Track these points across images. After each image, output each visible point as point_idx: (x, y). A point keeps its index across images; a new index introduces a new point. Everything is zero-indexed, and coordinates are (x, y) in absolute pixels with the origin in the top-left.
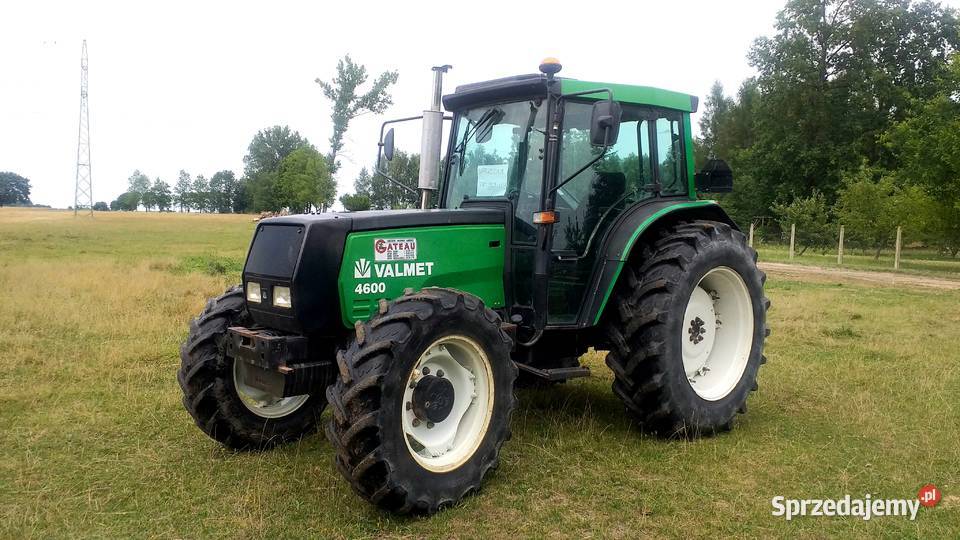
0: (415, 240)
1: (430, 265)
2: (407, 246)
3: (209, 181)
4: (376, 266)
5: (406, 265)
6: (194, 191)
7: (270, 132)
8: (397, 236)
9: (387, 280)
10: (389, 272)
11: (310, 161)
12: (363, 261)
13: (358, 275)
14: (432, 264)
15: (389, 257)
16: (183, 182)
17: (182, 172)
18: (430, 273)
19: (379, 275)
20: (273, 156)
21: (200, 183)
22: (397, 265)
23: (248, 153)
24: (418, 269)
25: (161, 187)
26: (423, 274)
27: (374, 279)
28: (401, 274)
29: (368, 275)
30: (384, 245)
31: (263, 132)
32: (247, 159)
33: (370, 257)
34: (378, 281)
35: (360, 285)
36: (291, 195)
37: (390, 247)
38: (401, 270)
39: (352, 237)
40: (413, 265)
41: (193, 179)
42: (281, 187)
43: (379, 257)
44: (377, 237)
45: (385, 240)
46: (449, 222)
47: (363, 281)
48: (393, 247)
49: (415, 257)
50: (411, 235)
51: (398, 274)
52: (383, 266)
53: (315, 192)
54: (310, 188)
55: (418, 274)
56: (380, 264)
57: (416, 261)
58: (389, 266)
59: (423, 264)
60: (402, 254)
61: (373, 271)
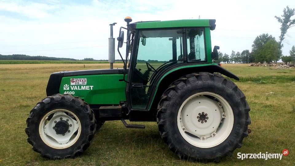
0: (86, 79)
1: (92, 87)
2: (83, 81)
3: (241, 53)
4: (71, 87)
5: (82, 87)
6: (236, 57)
7: (261, 36)
8: (79, 78)
9: (75, 91)
10: (76, 88)
11: (272, 45)
12: (66, 85)
13: (65, 89)
14: (93, 86)
15: (76, 83)
16: (233, 54)
17: (233, 51)
18: (92, 89)
19: (72, 89)
20: (262, 44)
21: (238, 54)
22: (79, 86)
23: (253, 44)
24: (87, 88)
25: (226, 56)
26: (89, 89)
27: (70, 90)
28: (80, 89)
29: (68, 89)
30: (74, 80)
31: (259, 36)
32: (253, 46)
33: (69, 84)
34: (72, 91)
35: (66, 92)
36: (265, 57)
37: (76, 81)
38: (80, 88)
39: (63, 78)
40: (85, 87)
41: (236, 53)
42: (262, 54)
43: (72, 84)
44: (71, 78)
45: (75, 79)
46: (101, 73)
47: (67, 91)
48: (77, 81)
49: (86, 84)
50: (84, 77)
51: (79, 89)
52: (74, 86)
53: (273, 56)
54: (271, 54)
55: (87, 89)
56: (72, 86)
57: (86, 85)
58: (76, 87)
59: (89, 86)
60: (81, 83)
61: (70, 88)
